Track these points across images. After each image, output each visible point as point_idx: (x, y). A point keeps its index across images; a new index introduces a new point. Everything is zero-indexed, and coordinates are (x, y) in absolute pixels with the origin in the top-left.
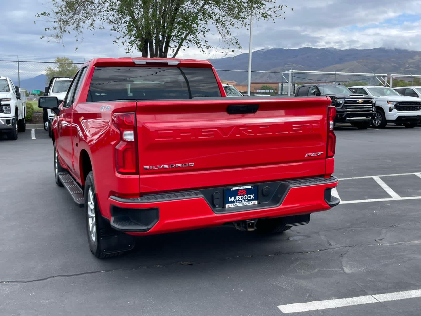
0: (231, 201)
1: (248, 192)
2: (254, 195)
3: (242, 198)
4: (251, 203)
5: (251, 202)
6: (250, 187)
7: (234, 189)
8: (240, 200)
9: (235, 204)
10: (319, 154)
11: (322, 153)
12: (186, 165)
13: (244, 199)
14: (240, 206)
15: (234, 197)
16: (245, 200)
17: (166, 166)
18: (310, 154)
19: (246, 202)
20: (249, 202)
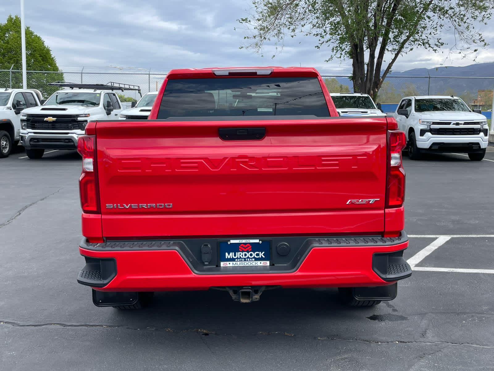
0: (229, 257)
1: (254, 248)
2: (263, 252)
3: (245, 255)
4: (260, 264)
5: (259, 262)
6: (257, 241)
7: (232, 241)
8: (242, 258)
9: (234, 263)
10: (372, 201)
11: (376, 200)
12: (161, 206)
13: (248, 258)
14: (242, 265)
15: (233, 253)
16: (250, 258)
17: (134, 206)
18: (354, 201)
19: (252, 261)
20: (256, 262)
